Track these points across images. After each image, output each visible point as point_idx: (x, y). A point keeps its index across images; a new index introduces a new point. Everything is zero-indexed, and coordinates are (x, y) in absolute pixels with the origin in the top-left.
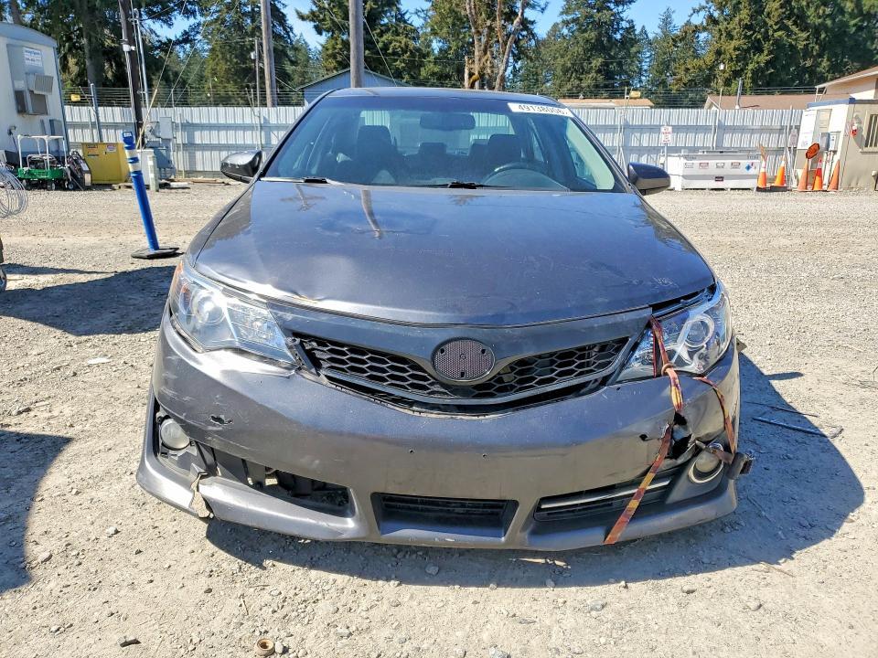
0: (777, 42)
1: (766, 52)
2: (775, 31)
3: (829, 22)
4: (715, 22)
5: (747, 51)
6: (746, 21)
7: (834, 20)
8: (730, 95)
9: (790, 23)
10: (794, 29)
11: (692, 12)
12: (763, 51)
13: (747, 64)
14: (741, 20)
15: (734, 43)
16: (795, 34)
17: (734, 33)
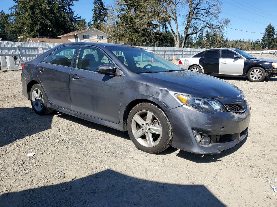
0: (41, 22)
1: (39, 25)
2: (40, 19)
3: (54, 18)
4: (19, 14)
5: (33, 24)
6: (30, 15)
7: (55, 18)
8: (30, 37)
9: (44, 17)
10: (45, 19)
11: (9, 9)
12: (38, 25)
13: (34, 28)
14: (29, 14)
15: (28, 21)
16: (46, 21)
17: (27, 18)
